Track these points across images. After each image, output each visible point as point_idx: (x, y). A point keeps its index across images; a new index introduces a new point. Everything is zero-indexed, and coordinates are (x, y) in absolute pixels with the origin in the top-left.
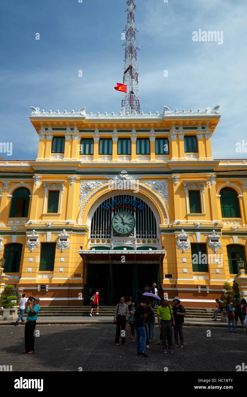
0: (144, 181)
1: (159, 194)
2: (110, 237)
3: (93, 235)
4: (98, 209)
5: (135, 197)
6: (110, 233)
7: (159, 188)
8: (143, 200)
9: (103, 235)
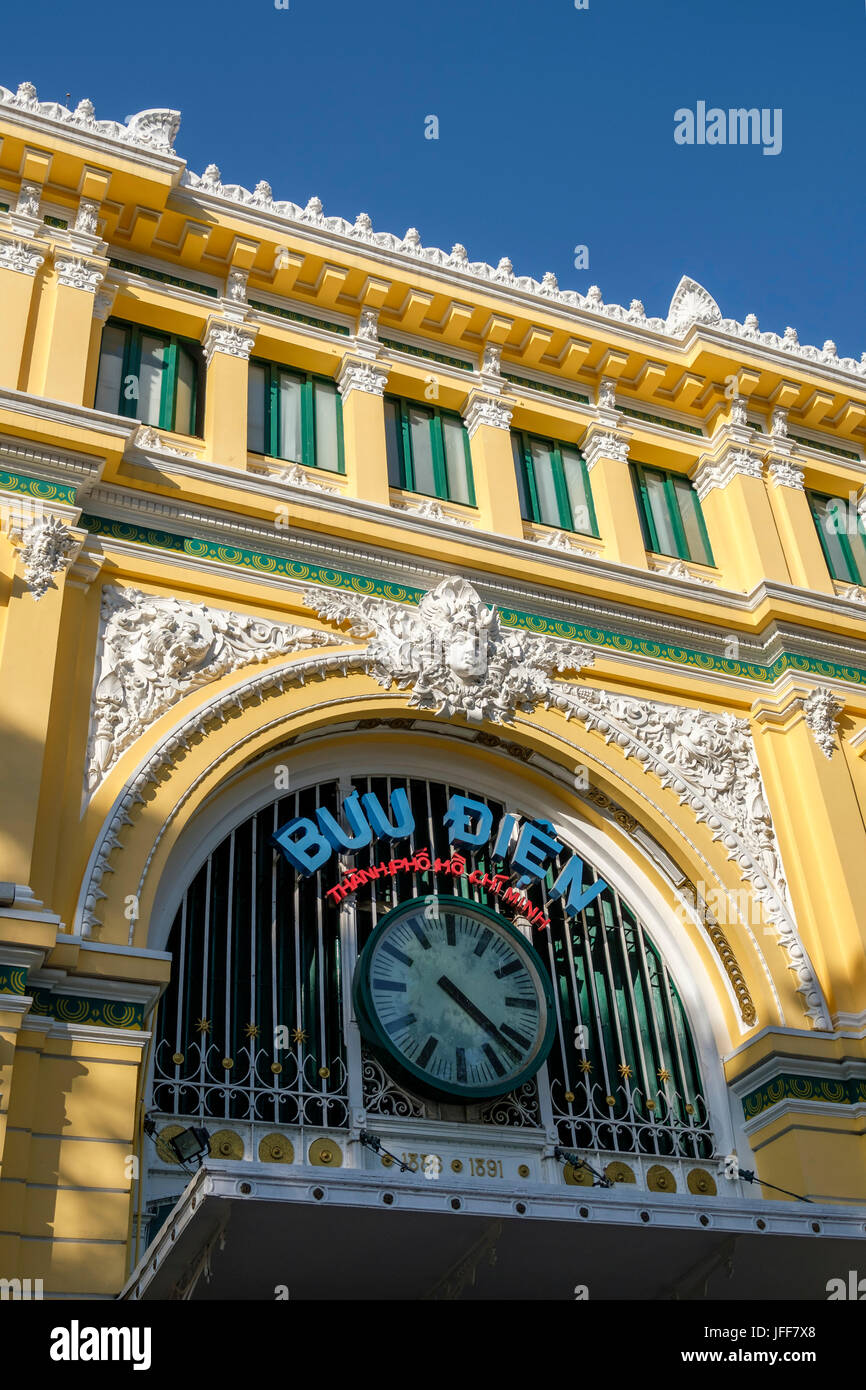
1: (714, 803)
2: (338, 1116)
3: (177, 1084)
4: (221, 853)
6: (336, 1082)
7: (708, 761)
9: (269, 1091)
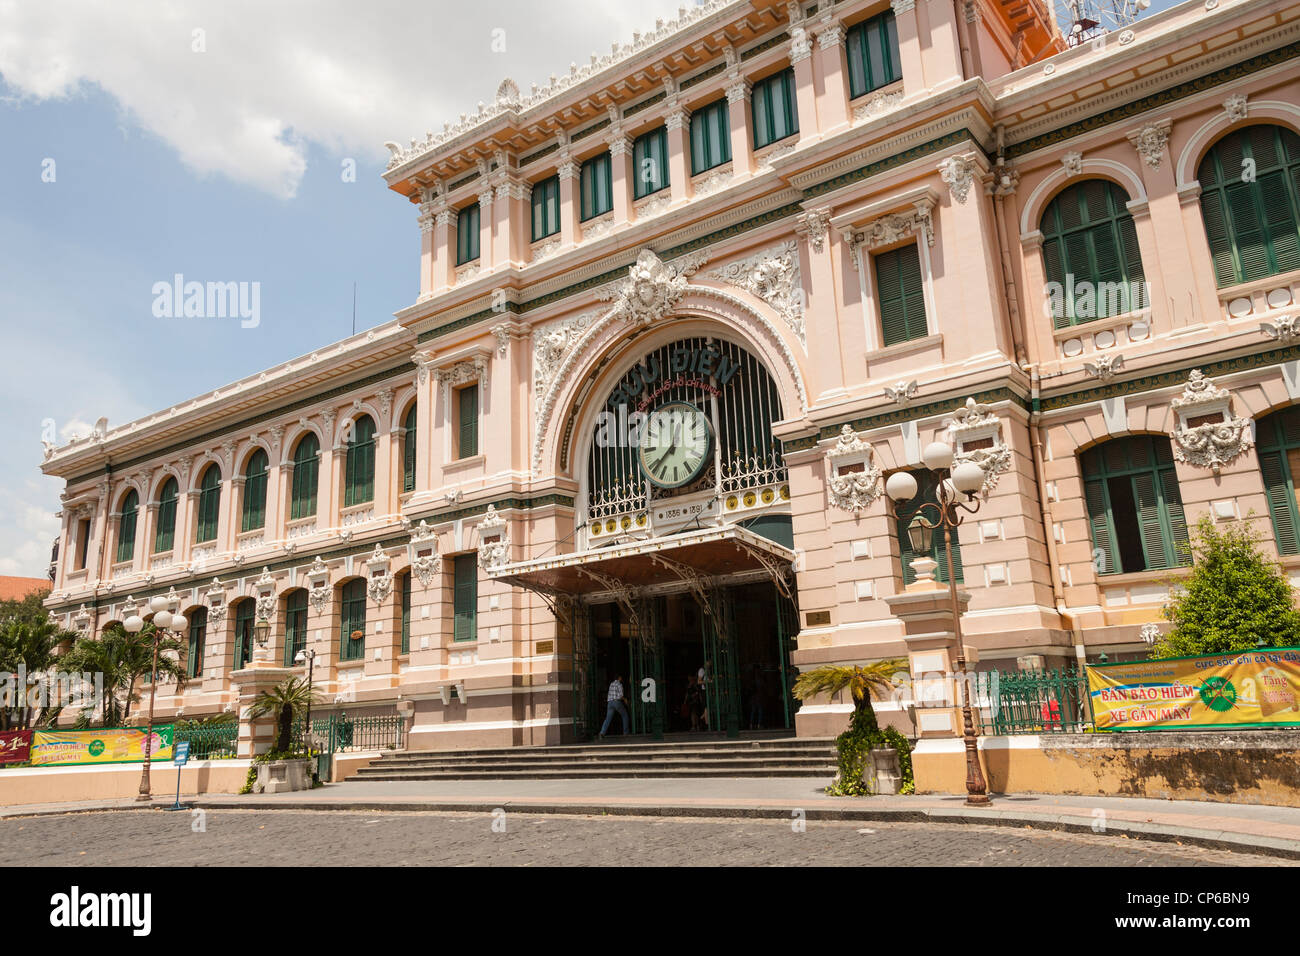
0: (715, 269)
1: (771, 304)
2: (644, 504)
3: (595, 507)
5: (709, 341)
6: (644, 491)
7: (768, 281)
8: (736, 343)
9: (622, 501)
